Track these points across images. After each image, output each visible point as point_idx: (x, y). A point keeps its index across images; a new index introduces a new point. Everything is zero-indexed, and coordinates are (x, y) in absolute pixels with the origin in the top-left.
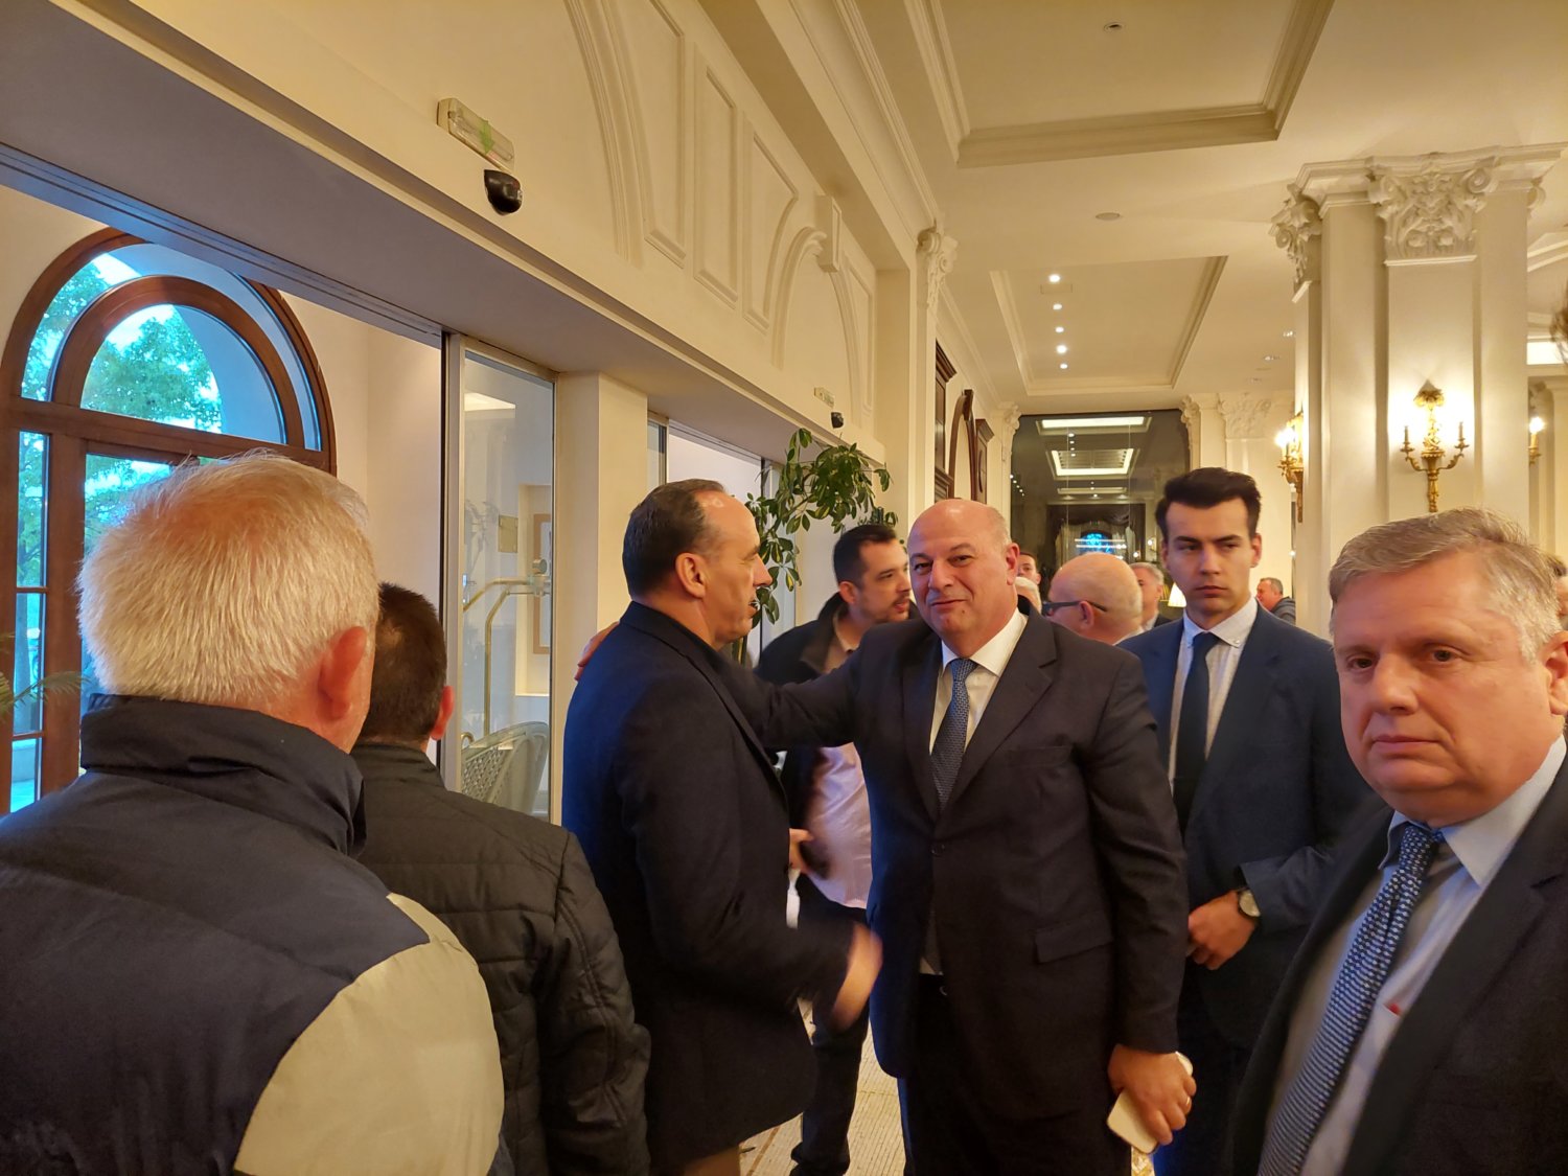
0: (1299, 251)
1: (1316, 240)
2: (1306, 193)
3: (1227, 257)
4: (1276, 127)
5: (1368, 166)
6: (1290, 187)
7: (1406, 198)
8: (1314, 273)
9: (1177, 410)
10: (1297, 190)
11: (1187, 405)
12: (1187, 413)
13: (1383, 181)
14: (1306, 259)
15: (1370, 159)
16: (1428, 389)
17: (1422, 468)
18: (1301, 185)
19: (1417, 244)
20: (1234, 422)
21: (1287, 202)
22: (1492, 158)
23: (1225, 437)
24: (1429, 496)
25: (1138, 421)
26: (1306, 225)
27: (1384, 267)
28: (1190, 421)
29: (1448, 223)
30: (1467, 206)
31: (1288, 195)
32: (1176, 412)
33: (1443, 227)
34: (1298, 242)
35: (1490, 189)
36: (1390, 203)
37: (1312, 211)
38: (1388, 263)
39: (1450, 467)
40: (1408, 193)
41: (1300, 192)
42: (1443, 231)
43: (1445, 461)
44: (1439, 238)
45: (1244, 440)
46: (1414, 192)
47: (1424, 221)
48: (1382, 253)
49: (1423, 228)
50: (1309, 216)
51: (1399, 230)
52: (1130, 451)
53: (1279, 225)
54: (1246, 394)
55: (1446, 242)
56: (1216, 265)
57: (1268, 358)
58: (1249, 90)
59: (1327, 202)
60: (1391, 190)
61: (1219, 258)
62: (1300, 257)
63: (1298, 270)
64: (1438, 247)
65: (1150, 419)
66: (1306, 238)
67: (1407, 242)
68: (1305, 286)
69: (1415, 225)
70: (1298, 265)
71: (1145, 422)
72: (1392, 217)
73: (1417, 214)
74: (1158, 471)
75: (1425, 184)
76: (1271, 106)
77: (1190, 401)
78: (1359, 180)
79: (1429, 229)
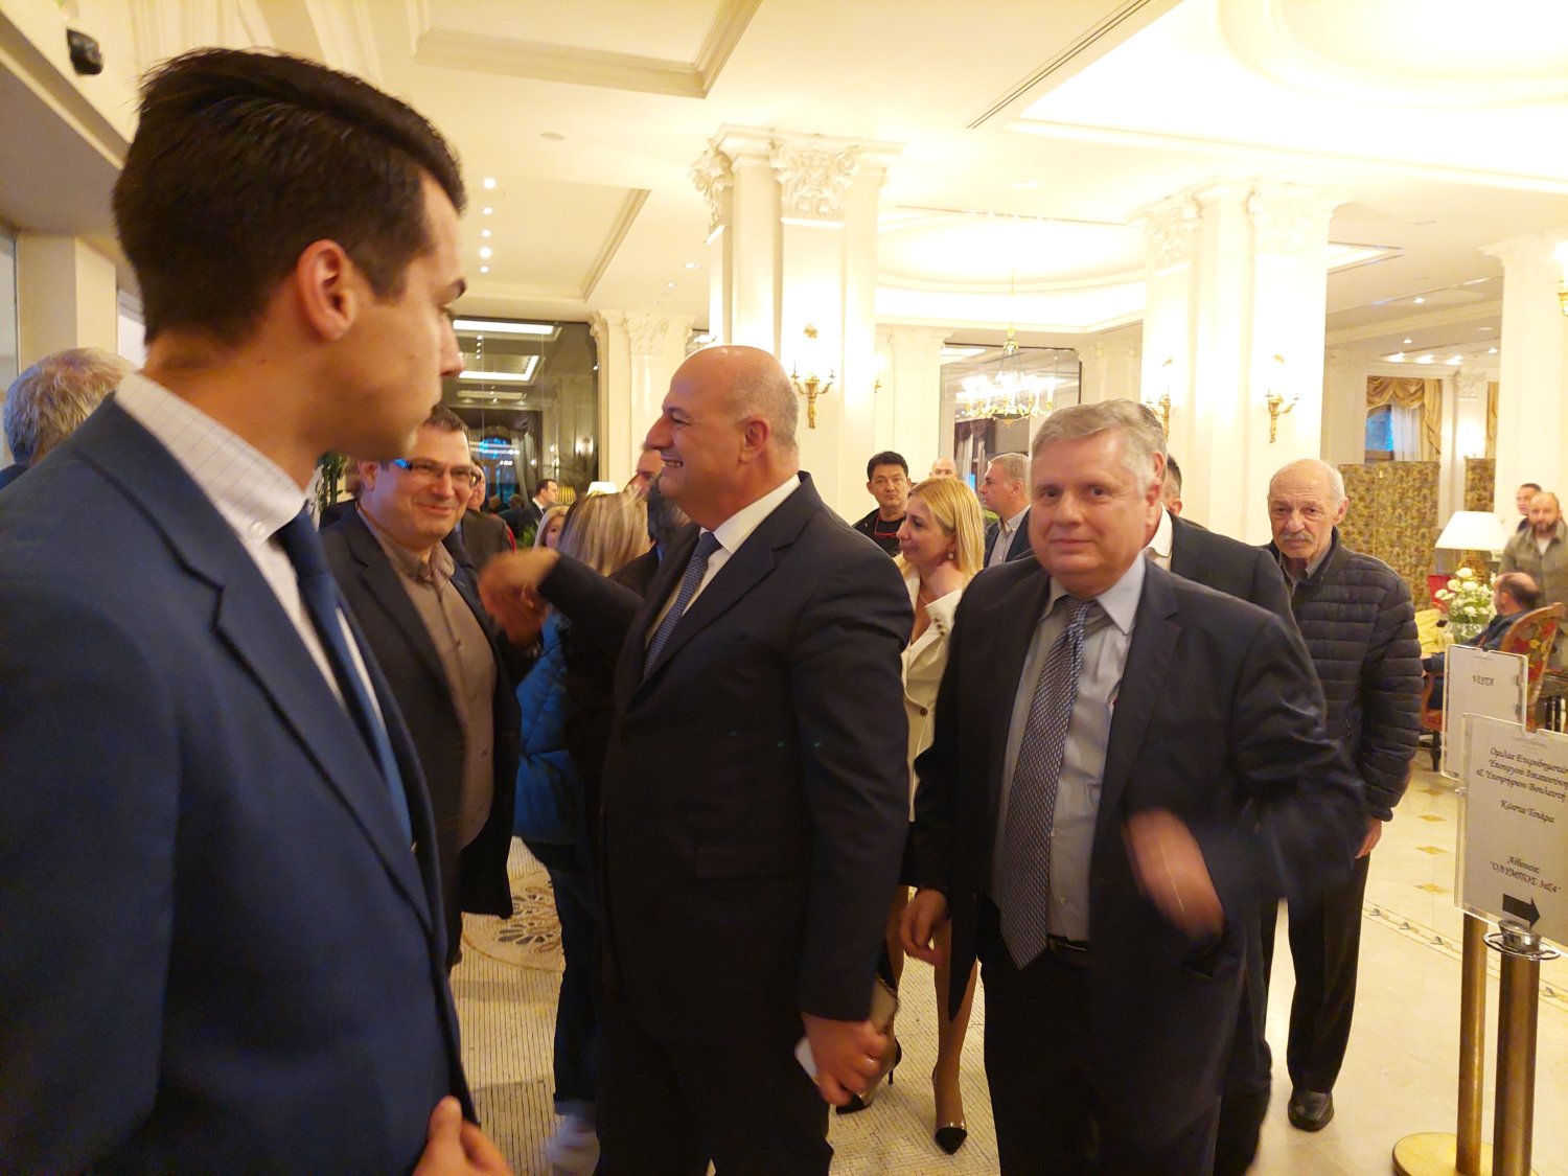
0: (715, 198)
1: (729, 190)
2: (722, 148)
3: (649, 191)
4: (705, 87)
5: (771, 135)
6: (710, 140)
7: (797, 168)
8: (726, 219)
9: (586, 323)
10: (715, 145)
11: (597, 319)
12: (596, 328)
13: (782, 149)
14: (721, 206)
15: (772, 130)
16: (811, 329)
17: (805, 391)
18: (718, 140)
19: (805, 207)
20: (638, 339)
21: (706, 152)
22: (857, 147)
23: (630, 353)
24: (809, 415)
25: (547, 330)
26: (721, 176)
27: (780, 223)
28: (599, 335)
29: (827, 193)
30: (839, 183)
31: (707, 147)
32: (585, 325)
33: (823, 196)
34: (714, 189)
35: (855, 171)
36: (786, 170)
37: (726, 165)
38: (784, 220)
39: (824, 392)
40: (799, 164)
41: (718, 146)
42: (822, 200)
43: (820, 387)
44: (819, 205)
45: (646, 357)
46: (803, 164)
47: (809, 189)
48: (779, 211)
49: (809, 195)
50: (724, 169)
51: (791, 194)
52: (535, 359)
53: (698, 171)
54: (648, 315)
55: (824, 209)
56: (638, 197)
57: (670, 285)
58: (685, 50)
59: (739, 160)
60: (786, 159)
61: (641, 191)
62: (716, 204)
63: (713, 214)
64: (818, 212)
65: (560, 329)
66: (721, 187)
67: (797, 205)
68: (720, 229)
69: (803, 191)
70: (713, 210)
71: (554, 332)
72: (788, 181)
73: (804, 183)
74: (561, 380)
75: (810, 158)
76: (702, 68)
77: (600, 315)
78: (763, 146)
79: (814, 196)
